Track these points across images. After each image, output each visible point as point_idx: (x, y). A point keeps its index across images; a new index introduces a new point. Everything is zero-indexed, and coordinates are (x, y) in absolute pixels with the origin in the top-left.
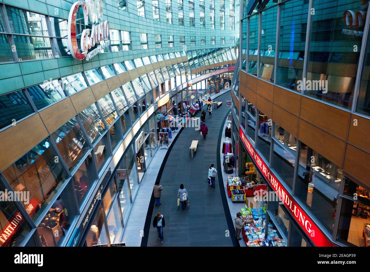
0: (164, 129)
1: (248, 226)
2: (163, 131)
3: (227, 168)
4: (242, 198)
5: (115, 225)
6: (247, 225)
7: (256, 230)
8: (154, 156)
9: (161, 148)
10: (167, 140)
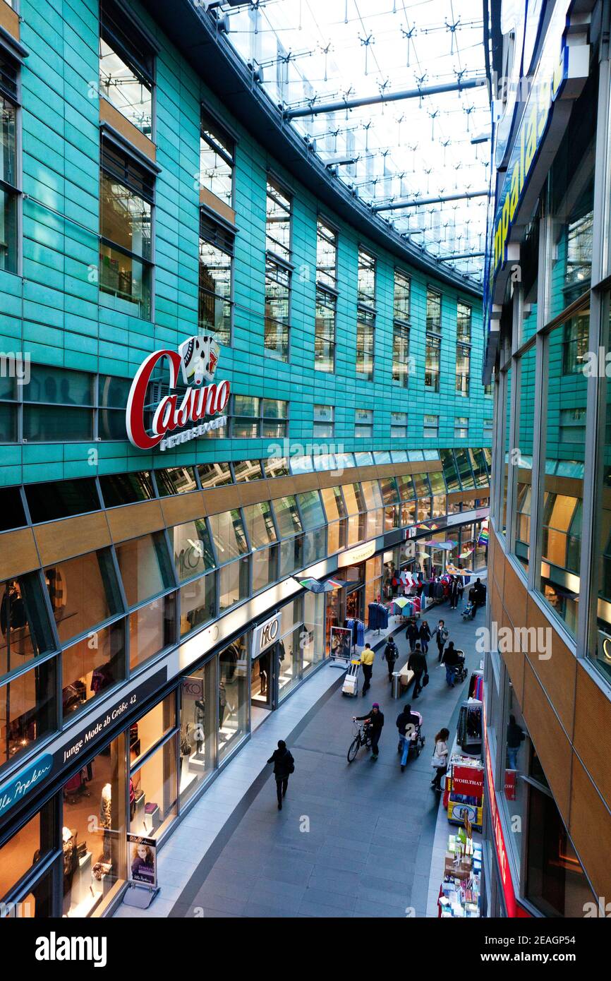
0: (347, 621)
1: (454, 882)
2: (346, 623)
3: (465, 738)
4: (471, 815)
5: (161, 806)
6: (451, 879)
7: (468, 897)
8: (308, 678)
9: (332, 663)
10: (347, 646)
